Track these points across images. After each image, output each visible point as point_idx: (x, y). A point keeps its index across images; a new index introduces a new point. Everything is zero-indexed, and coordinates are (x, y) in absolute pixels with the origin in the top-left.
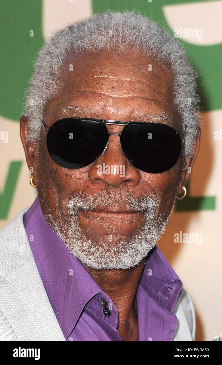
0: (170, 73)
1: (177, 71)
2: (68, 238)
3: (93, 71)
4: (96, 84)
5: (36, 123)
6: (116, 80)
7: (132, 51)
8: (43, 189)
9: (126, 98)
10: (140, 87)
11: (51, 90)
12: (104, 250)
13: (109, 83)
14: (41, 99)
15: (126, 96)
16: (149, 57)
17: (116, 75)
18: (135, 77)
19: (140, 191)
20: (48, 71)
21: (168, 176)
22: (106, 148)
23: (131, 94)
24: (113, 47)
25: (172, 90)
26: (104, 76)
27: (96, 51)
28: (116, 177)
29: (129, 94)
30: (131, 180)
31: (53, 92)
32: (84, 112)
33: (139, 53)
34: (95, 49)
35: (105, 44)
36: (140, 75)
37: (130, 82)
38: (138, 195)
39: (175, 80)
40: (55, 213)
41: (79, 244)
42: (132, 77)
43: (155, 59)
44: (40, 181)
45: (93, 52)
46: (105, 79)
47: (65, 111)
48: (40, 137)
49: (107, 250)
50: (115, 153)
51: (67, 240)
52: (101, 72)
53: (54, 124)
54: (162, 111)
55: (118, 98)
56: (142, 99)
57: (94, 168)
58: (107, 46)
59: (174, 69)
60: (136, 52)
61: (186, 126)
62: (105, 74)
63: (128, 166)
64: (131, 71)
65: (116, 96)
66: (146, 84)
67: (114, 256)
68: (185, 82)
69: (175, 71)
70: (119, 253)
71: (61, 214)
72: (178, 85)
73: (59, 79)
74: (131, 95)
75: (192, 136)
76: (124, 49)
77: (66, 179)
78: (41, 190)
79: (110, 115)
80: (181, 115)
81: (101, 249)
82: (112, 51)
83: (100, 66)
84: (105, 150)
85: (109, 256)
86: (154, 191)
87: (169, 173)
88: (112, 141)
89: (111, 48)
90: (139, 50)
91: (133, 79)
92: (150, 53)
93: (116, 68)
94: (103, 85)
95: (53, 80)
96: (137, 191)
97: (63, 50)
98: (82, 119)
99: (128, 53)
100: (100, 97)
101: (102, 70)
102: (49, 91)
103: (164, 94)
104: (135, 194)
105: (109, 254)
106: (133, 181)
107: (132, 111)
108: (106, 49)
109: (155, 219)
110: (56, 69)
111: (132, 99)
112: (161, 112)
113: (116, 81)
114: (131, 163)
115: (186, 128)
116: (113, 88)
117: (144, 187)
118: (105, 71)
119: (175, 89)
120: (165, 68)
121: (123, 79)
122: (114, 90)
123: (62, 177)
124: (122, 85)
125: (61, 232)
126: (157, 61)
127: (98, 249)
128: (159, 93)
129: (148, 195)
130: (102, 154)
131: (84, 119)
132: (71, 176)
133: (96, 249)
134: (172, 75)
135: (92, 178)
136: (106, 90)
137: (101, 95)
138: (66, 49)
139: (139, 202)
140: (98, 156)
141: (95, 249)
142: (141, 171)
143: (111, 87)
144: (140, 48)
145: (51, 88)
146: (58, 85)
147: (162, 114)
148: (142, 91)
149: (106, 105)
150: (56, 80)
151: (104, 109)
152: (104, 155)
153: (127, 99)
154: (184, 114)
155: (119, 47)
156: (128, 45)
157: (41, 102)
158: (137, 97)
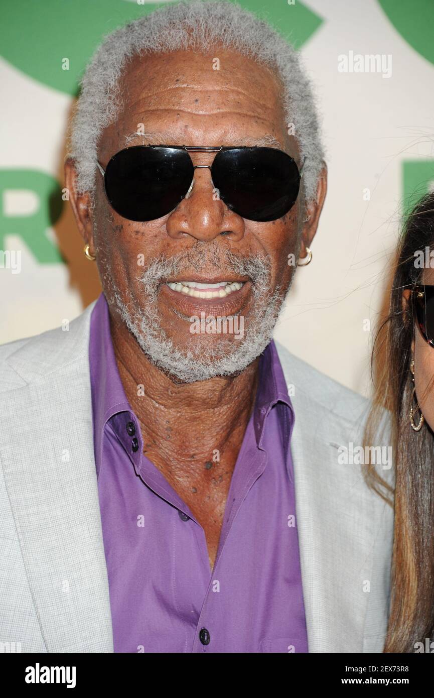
0: (277, 79)
1: (288, 79)
2: (141, 332)
3: (166, 79)
4: (172, 97)
5: (87, 164)
6: (200, 89)
7: (221, 49)
8: (105, 260)
9: (215, 114)
10: (234, 99)
11: (108, 114)
12: (195, 355)
13: (190, 95)
14: (94, 128)
15: (216, 111)
16: (246, 57)
17: (200, 83)
18: (227, 84)
19: (245, 248)
20: (102, 88)
21: (283, 228)
22: (191, 188)
23: (222, 109)
24: (193, 44)
25: (282, 104)
26: (183, 85)
27: (169, 52)
28: (208, 228)
29: (219, 108)
30: (231, 232)
31: (110, 116)
32: (157, 139)
33: (232, 51)
34: (167, 50)
35: (181, 41)
36: (234, 82)
37: (220, 92)
38: (243, 253)
39: (285, 90)
40: (125, 292)
41: (157, 344)
42: (222, 85)
43: (254, 59)
44: (99, 248)
45: (163, 53)
46: (183, 89)
47: (129, 139)
48: (95, 184)
49: (199, 355)
50: (204, 194)
51: (140, 335)
52: (177, 80)
53: (114, 157)
54: (268, 132)
55: (204, 115)
56: (239, 116)
57: (175, 217)
58: (184, 43)
59: (283, 75)
60: (227, 49)
61: (305, 158)
62: (184, 83)
63: (225, 211)
64: (221, 76)
65: (201, 113)
66: (244, 94)
67: (210, 363)
68: (299, 95)
69: (285, 78)
70: (217, 359)
71: (132, 294)
72: (290, 98)
73: (117, 97)
74: (221, 111)
75: (315, 171)
76: (209, 45)
77: (137, 239)
78: (102, 262)
79: (194, 140)
80: (297, 141)
81: (190, 354)
82: (191, 50)
83: (176, 72)
84: (189, 191)
85: (202, 364)
86: (264, 248)
87: (284, 223)
88: (200, 177)
89: (189, 46)
90: (230, 48)
91: (225, 88)
92: (247, 51)
93: (199, 73)
94: (181, 98)
95: (110, 98)
96: (241, 247)
97: (121, 57)
98: (154, 146)
99: (215, 51)
100: (178, 114)
101: (179, 77)
102: (104, 116)
103: (270, 108)
104: (239, 252)
105: (203, 360)
106: (235, 234)
107: (224, 132)
108: (183, 47)
109: (271, 293)
110: (113, 83)
111: (224, 115)
112: (266, 134)
113: (200, 92)
114: (229, 208)
115: (304, 160)
116: (197, 101)
117: (250, 241)
118: (184, 78)
119: (285, 102)
120: (271, 73)
121: (210, 88)
122: (198, 104)
123: (131, 236)
124: (209, 96)
125: (133, 323)
126: (257, 62)
127: (186, 354)
128: (264, 107)
129: (256, 255)
130: (187, 196)
131: (157, 146)
132: (143, 233)
133: (182, 355)
134: (280, 83)
135: (173, 232)
136: (186, 104)
137: (179, 113)
138: (125, 54)
139: (245, 264)
140: (180, 201)
141: (180, 354)
142: (245, 220)
143: (193, 100)
144: (232, 45)
145: (107, 111)
146: (118, 105)
147: (267, 136)
148: (238, 104)
149: (187, 126)
150: (114, 99)
151: (186, 132)
152: (189, 198)
153: (216, 116)
154: (301, 139)
155: (201, 44)
156: (214, 41)
157: (93, 132)
158: (230, 113)
